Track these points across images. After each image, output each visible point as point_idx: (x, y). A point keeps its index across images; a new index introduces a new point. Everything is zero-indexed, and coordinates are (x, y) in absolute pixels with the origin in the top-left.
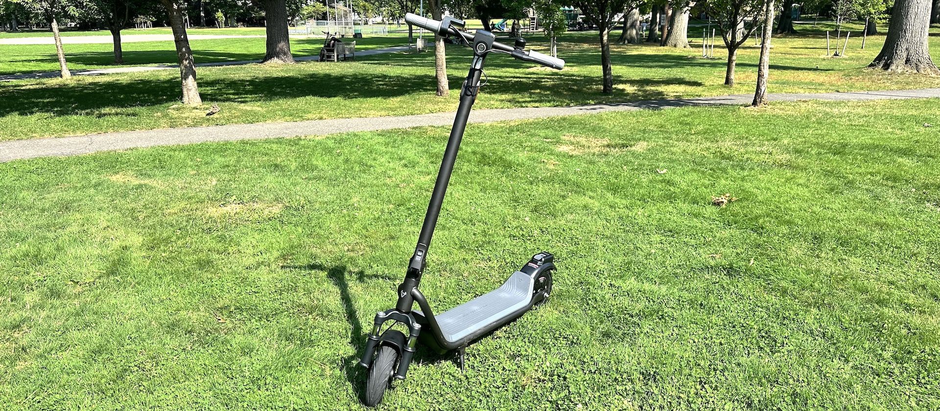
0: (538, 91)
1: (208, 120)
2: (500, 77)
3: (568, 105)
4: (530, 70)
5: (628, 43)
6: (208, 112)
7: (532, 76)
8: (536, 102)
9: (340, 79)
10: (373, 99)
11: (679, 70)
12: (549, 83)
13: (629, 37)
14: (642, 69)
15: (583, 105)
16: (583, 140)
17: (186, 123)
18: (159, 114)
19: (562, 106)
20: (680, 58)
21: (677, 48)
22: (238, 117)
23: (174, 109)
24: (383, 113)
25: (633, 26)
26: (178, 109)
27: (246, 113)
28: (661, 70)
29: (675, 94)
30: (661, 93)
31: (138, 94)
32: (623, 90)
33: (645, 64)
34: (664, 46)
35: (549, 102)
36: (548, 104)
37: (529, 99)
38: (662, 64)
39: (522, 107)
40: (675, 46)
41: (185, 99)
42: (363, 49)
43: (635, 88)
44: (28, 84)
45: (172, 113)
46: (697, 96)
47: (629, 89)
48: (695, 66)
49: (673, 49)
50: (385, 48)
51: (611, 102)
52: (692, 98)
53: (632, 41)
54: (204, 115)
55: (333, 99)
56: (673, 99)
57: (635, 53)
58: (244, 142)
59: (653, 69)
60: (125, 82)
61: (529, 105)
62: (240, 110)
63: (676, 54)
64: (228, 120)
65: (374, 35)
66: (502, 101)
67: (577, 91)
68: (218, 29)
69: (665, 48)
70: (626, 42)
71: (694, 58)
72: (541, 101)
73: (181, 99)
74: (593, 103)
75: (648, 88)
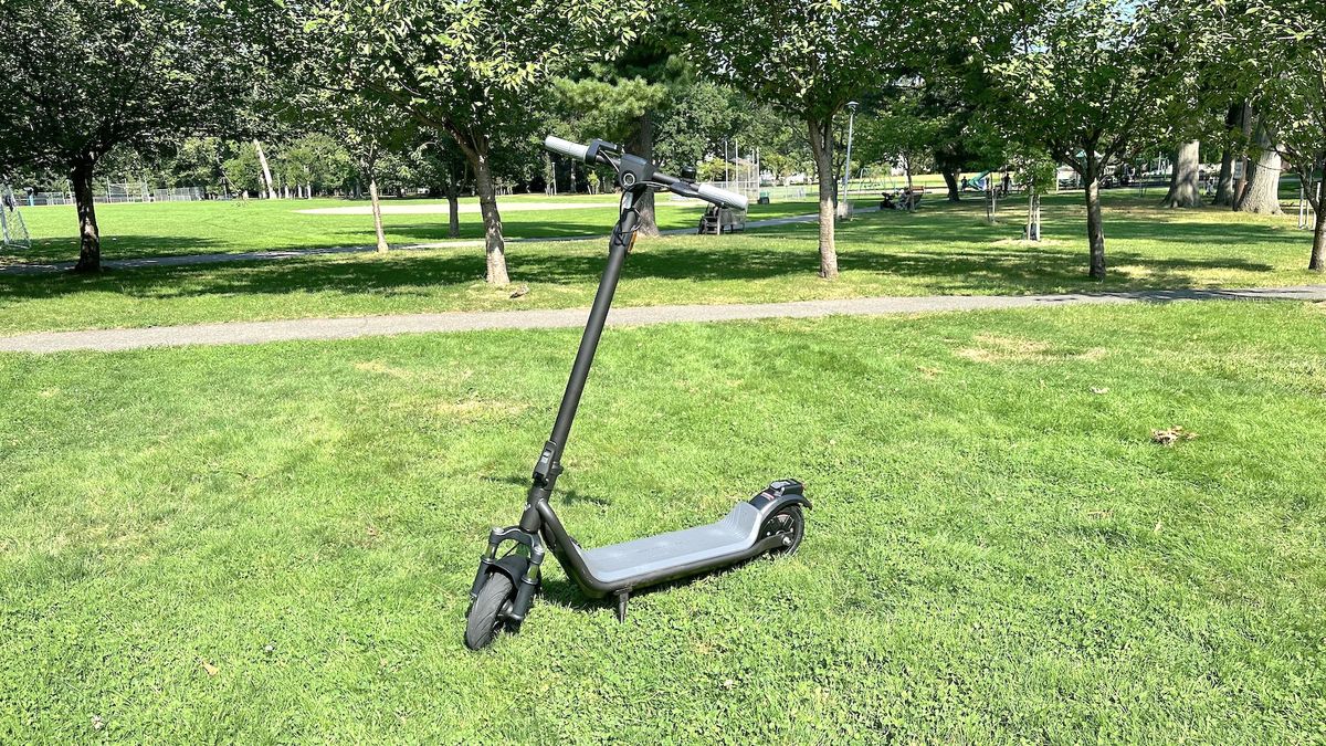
0: (984, 272)
1: (510, 303)
2: (939, 254)
3: (1021, 294)
4: (995, 244)
5: (1179, 206)
6: (512, 293)
7: (992, 253)
8: (968, 288)
9: (704, 256)
10: (734, 282)
11: (1245, 247)
12: (1012, 262)
13: (1180, 198)
14: (1182, 245)
15: (1045, 294)
16: (1006, 343)
17: (483, 307)
18: (456, 295)
19: (1009, 295)
20: (1259, 229)
21: (1259, 215)
22: (547, 301)
23: (474, 289)
24: (734, 299)
25: (1187, 180)
26: (479, 290)
27: (558, 296)
28: (1215, 246)
29: (1212, 282)
30: (1186, 280)
31: (449, 271)
32: (1125, 274)
33: (1192, 238)
34: (1236, 211)
35: (991, 288)
36: (987, 291)
37: (961, 284)
38: (1221, 237)
39: (944, 294)
40: (1256, 211)
41: (490, 277)
42: (764, 218)
43: (1149, 272)
44: (339, 258)
45: (472, 294)
46: (1248, 285)
47: (1137, 272)
48: (1276, 241)
49: (1252, 215)
50: (795, 217)
51: (1095, 291)
52: (1239, 288)
53: (1184, 204)
54: (508, 298)
55: (680, 281)
56: (1203, 288)
57: (1183, 221)
58: (534, 331)
59: (1201, 246)
60: (445, 258)
61: (956, 292)
62: (553, 292)
63: (1256, 223)
64: (534, 305)
65: (786, 200)
66: (916, 285)
67: (1050, 274)
68: (591, 196)
69: (1238, 213)
70: (1176, 204)
71: (1282, 229)
72: (977, 288)
73: (485, 277)
74: (1064, 291)
75: (1171, 272)
